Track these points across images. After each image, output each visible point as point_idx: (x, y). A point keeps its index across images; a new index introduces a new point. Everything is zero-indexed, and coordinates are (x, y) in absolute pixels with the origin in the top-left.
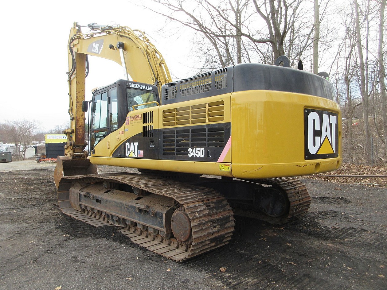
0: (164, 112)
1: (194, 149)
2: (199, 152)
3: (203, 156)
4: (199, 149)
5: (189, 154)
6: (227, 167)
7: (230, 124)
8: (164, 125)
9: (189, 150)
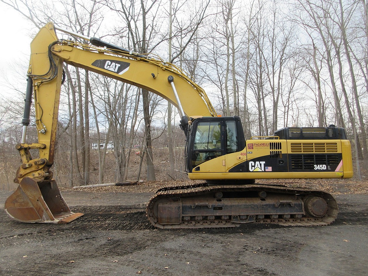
0: (292, 144)
1: (319, 166)
2: (322, 167)
3: (325, 169)
4: (322, 165)
5: (315, 168)
6: (341, 174)
7: (341, 154)
8: (292, 151)
9: (314, 166)
